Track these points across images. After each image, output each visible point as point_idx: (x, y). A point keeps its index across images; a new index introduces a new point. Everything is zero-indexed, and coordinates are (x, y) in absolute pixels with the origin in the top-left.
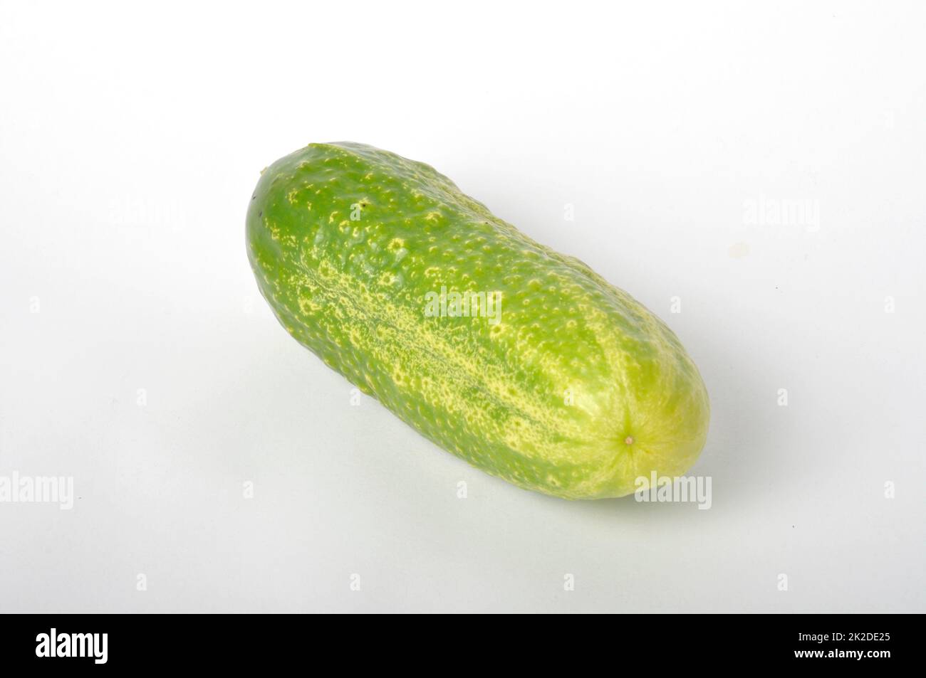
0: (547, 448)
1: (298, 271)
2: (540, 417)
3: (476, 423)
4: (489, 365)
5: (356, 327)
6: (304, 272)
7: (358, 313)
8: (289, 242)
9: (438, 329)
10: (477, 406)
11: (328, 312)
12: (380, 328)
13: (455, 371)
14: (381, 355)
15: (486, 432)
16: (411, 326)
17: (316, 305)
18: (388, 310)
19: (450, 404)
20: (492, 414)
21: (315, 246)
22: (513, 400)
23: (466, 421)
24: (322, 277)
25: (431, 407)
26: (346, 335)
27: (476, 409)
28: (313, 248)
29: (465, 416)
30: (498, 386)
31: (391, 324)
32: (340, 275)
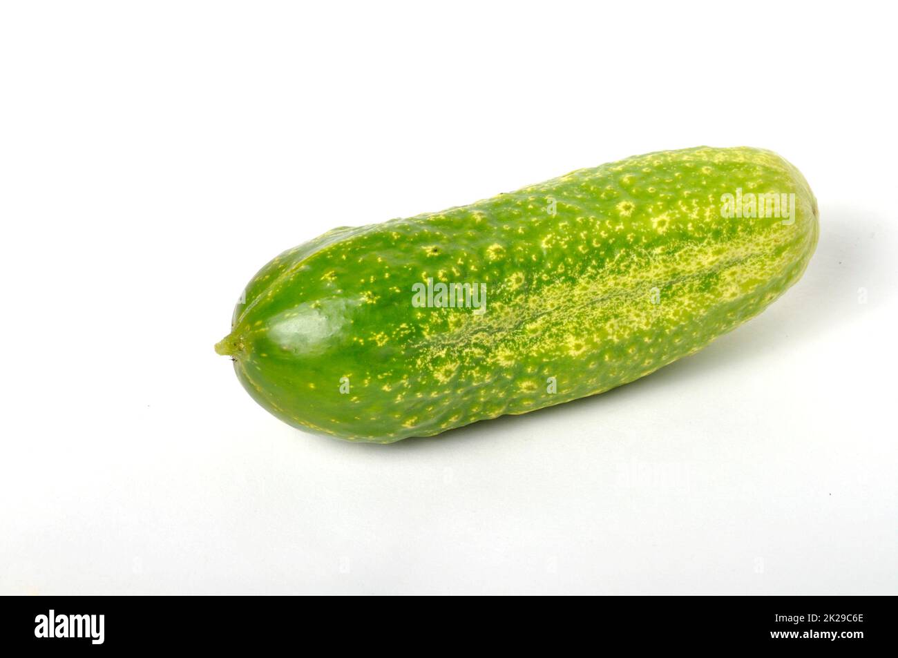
0: (771, 267)
1: (421, 351)
2: (752, 250)
3: (685, 311)
4: (677, 254)
5: (500, 349)
6: (428, 346)
7: (495, 336)
8: (402, 332)
9: (598, 273)
10: (680, 296)
11: (468, 359)
12: (529, 327)
13: (636, 291)
14: (543, 348)
15: (699, 308)
16: (565, 297)
17: (455, 364)
18: (531, 305)
19: (644, 321)
20: (700, 289)
21: (432, 313)
22: (721, 258)
23: (669, 321)
24: (457, 331)
25: (623, 341)
26: (494, 364)
27: (679, 299)
28: (432, 315)
29: (667, 317)
30: (698, 261)
31: (539, 313)
32: (472, 315)
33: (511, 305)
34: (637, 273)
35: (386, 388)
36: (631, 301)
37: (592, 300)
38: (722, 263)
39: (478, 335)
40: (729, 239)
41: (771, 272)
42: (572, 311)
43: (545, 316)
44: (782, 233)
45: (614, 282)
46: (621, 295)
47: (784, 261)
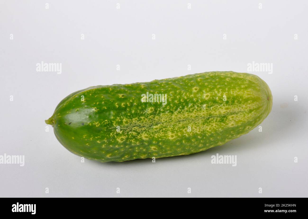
0: (248, 117)
1: (112, 130)
2: (241, 110)
3: (214, 128)
4: (211, 108)
5: (143, 133)
6: (115, 129)
7: (142, 129)
8: (105, 123)
9: (182, 111)
10: (212, 123)
11: (131, 135)
12: (154, 127)
13: (196, 119)
14: (159, 135)
15: (219, 128)
16: (169, 118)
17: (125, 136)
18: (156, 119)
19: (198, 130)
20: (220, 121)
21: (117, 117)
22: (228, 111)
23: (207, 131)
24: (126, 125)
25: (190, 137)
26: (140, 138)
27: (212, 124)
28: (117, 118)
29: (207, 130)
30: (219, 111)
31: (159, 123)
32: (133, 120)
33: (148, 118)
34: (196, 113)
35: (98, 142)
36: (194, 122)
37: (179, 120)
38: (229, 113)
39: (135, 128)
40: (232, 105)
41: (247, 118)
42: (171, 123)
43: (161, 124)
44: (252, 105)
45: (187, 115)
46: (190, 120)
47: (252, 115)
